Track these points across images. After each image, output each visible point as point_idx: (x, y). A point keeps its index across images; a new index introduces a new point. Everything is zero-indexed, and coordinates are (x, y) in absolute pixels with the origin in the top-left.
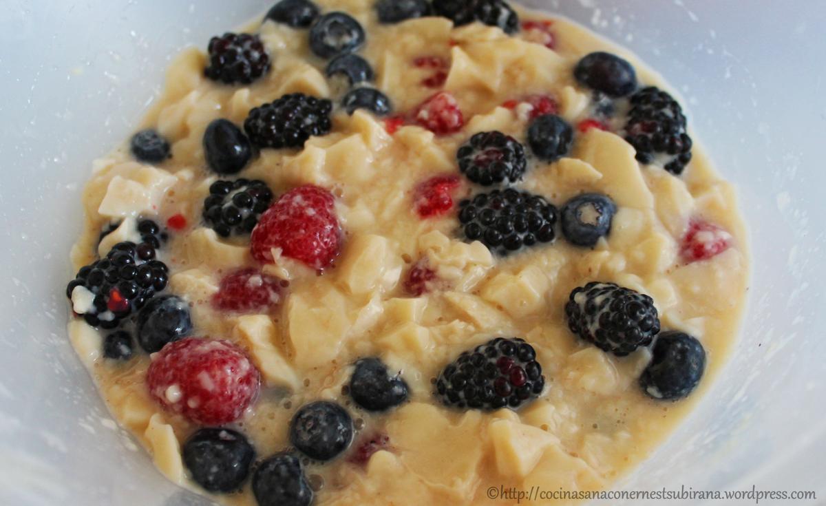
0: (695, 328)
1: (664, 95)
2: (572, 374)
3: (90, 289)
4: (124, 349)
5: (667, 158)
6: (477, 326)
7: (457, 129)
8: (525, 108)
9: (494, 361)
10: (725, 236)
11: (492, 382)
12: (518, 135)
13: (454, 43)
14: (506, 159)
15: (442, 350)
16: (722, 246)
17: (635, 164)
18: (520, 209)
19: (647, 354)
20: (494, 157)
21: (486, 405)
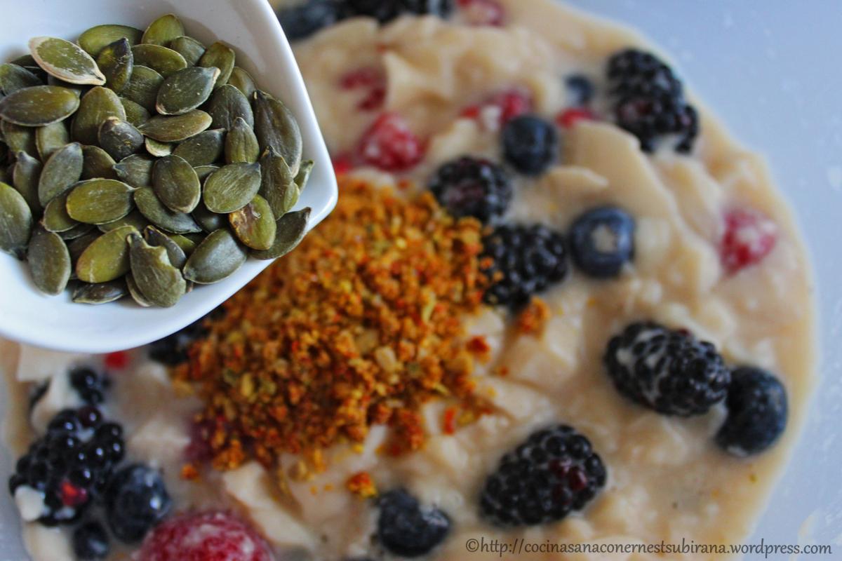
0: (764, 358)
1: (648, 58)
2: (636, 450)
3: (34, 486)
4: (98, 547)
5: (673, 140)
6: (510, 417)
7: (416, 161)
8: (492, 115)
9: (545, 466)
10: (768, 227)
11: (547, 493)
12: (491, 153)
13: (382, 48)
14: (487, 192)
15: (477, 459)
16: (769, 243)
17: (640, 159)
18: (520, 252)
19: (720, 411)
20: (471, 193)
21: (546, 518)
